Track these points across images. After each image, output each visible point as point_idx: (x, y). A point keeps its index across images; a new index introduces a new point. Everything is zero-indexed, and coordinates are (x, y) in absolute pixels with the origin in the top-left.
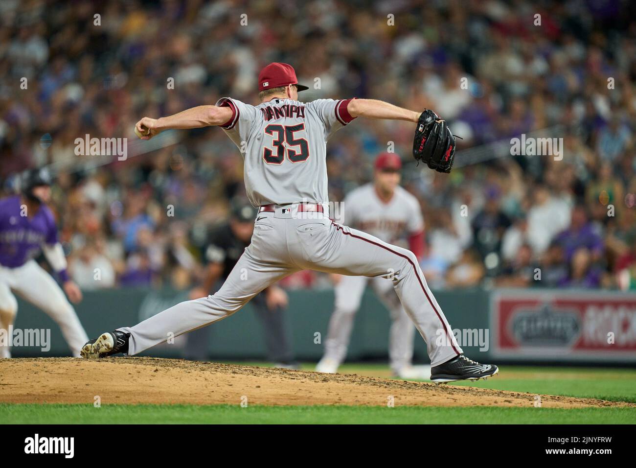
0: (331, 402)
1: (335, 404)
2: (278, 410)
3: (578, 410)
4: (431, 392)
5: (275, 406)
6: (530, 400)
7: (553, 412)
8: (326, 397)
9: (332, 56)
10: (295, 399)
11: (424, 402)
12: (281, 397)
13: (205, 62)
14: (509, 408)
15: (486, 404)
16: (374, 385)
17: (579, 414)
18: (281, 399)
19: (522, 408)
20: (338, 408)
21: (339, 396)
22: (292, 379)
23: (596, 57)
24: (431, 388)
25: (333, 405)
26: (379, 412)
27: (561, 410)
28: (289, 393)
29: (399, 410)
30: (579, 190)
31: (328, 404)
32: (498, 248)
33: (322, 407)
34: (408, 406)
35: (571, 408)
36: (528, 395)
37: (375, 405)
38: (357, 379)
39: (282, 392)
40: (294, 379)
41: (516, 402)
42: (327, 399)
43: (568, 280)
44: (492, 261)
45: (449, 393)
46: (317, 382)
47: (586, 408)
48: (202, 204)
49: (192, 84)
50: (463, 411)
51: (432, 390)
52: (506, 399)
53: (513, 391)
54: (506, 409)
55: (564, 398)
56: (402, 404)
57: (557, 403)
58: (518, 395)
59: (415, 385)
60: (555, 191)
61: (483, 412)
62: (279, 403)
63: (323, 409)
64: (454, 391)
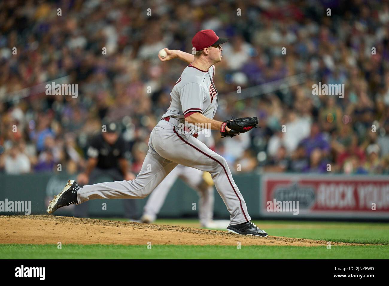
0: (164, 243)
1: (166, 244)
2: (131, 247)
3: (315, 247)
4: (225, 237)
5: (130, 245)
6: (285, 242)
7: (299, 248)
8: (161, 240)
9: (164, 31)
10: (142, 241)
11: (221, 243)
12: (133, 240)
13: (86, 35)
14: (273, 246)
15: (259, 244)
16: (190, 232)
17: (315, 250)
18: (134, 241)
19: (281, 246)
20: (168, 246)
21: (168, 239)
22: (140, 229)
23: (325, 32)
24: (225, 234)
25: (165, 245)
26: (193, 249)
27: (304, 247)
28: (138, 237)
29: (206, 247)
30: (315, 113)
31: (162, 244)
32: (265, 149)
33: (159, 246)
34: (211, 245)
35: (310, 246)
36: (284, 238)
37: (191, 245)
38: (180, 229)
39: (134, 237)
40: (141, 229)
41: (277, 243)
42: (161, 241)
43: (308, 168)
44: (262, 156)
45: (236, 237)
46: (155, 231)
47: (319, 246)
48: (85, 122)
49: (78, 48)
50: (244, 248)
51: (225, 235)
52: (271, 241)
53: (275, 236)
54: (271, 247)
55: (306, 240)
56: (207, 244)
57: (302, 243)
58: (278, 238)
59: (215, 232)
60: (300, 113)
61: (257, 249)
62: (132, 243)
63: (159, 247)
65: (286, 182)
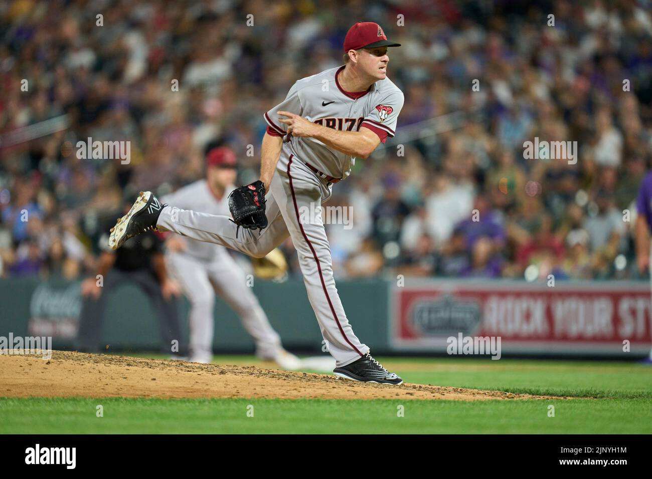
0: (229, 395)
1: (233, 397)
2: (173, 402)
3: (481, 402)
4: (331, 385)
5: (171, 399)
6: (432, 393)
7: (455, 405)
8: (223, 389)
9: (225, 41)
10: (192, 392)
11: (324, 394)
12: (177, 390)
13: (95, 47)
14: (411, 401)
15: (388, 397)
16: (273, 377)
17: (482, 406)
18: (177, 392)
19: (424, 401)
20: (236, 401)
21: (236, 389)
22: (188, 371)
23: (496, 42)
24: (331, 380)
25: (231, 398)
26: (278, 405)
27: (464, 402)
28: (185, 386)
29: (299, 402)
30: (480, 178)
31: (226, 397)
32: (397, 237)
33: (220, 400)
34: (308, 399)
35: (474, 400)
36: (430, 387)
37: (274, 398)
38: (255, 372)
39: (178, 384)
40: (190, 371)
41: (418, 394)
42: (225, 392)
43: (469, 270)
44: (392, 250)
45: (350, 386)
46: (214, 374)
47: (489, 400)
48: (94, 191)
49: (81, 68)
50: (364, 404)
51: (332, 382)
52: (408, 391)
53: (415, 383)
54: (408, 402)
55: (467, 391)
56: (301, 397)
57: (460, 395)
58: (420, 387)
59: (315, 377)
60: (456, 178)
61: (384, 404)
62: (175, 396)
63: (220, 402)
64: (355, 384)
65: (432, 293)
